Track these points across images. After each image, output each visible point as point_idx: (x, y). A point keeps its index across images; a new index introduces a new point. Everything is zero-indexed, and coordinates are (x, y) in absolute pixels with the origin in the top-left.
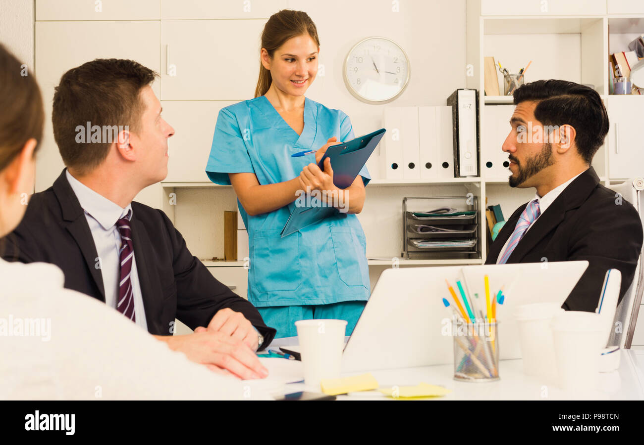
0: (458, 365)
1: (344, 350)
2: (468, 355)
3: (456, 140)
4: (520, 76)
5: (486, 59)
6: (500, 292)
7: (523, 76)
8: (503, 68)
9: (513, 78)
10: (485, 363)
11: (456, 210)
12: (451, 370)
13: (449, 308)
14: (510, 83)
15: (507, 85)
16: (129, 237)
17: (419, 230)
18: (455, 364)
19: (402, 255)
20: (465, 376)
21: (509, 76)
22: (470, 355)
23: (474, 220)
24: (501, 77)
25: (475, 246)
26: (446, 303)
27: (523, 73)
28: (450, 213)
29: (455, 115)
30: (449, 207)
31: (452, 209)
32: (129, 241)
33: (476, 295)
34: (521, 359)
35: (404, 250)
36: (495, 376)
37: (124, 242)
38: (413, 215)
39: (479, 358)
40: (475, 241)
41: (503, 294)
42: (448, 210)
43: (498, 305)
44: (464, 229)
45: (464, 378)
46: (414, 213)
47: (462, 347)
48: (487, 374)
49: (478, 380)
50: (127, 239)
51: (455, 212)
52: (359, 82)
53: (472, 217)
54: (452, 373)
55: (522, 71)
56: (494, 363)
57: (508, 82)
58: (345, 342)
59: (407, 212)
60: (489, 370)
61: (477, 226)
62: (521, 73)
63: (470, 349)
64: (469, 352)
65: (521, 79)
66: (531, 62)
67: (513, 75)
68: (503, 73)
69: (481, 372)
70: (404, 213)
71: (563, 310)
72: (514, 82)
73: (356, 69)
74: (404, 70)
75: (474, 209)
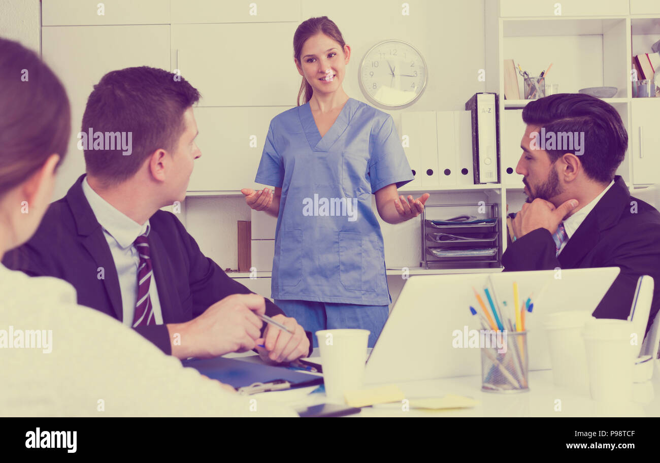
0: (486, 376)
1: (366, 362)
2: (496, 365)
3: (475, 146)
4: (541, 79)
5: (505, 61)
6: (529, 300)
7: (544, 79)
8: (523, 71)
9: (533, 81)
10: (514, 374)
11: (476, 217)
12: (479, 381)
13: (476, 316)
14: (530, 87)
15: (528, 89)
16: (148, 256)
17: (438, 238)
18: (483, 375)
19: (421, 265)
20: (494, 387)
21: (530, 79)
22: (498, 365)
23: (494, 228)
24: (521, 80)
25: (496, 254)
26: (473, 311)
27: (544, 76)
28: (470, 221)
29: (475, 119)
30: (469, 215)
31: (472, 217)
32: (148, 259)
33: (505, 303)
34: (550, 369)
35: (423, 260)
36: (524, 387)
37: (142, 260)
38: (432, 223)
39: (507, 368)
40: (496, 250)
41: (531, 302)
42: (468, 218)
43: (526, 312)
44: (485, 237)
45: (492, 389)
46: (433, 222)
47: (490, 357)
48: (516, 384)
49: (507, 392)
50: (146, 257)
51: (475, 220)
52: (375, 87)
53: (492, 224)
54: (480, 384)
55: (543, 74)
56: (523, 373)
57: (529, 85)
58: (367, 353)
59: (426, 220)
60: (519, 381)
61: (498, 233)
62: (542, 76)
63: (498, 359)
64: (497, 362)
65: (542, 82)
66: (551, 65)
67: (533, 78)
68: (524, 76)
69: (510, 383)
70: (422, 221)
71: (594, 318)
72: (534, 86)
73: (372, 74)
74: (421, 74)
75: (495, 216)
